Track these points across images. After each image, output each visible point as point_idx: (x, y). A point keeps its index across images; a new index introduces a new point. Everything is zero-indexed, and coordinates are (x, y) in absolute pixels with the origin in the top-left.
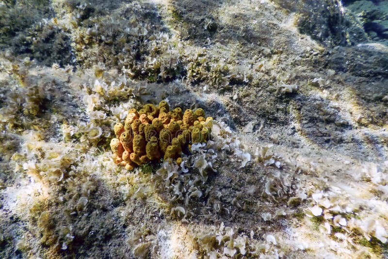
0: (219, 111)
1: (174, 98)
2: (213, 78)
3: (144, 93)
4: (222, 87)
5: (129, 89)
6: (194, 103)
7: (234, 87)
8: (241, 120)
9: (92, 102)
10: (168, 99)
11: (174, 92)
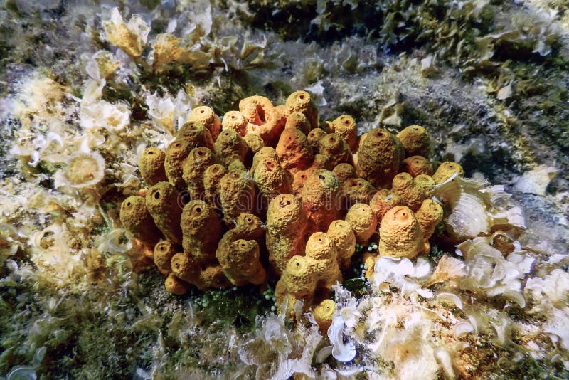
0: (457, 128)
1: (339, 84)
2: (449, 39)
3: (257, 61)
4: (469, 64)
5: (214, 45)
6: (393, 102)
7: (505, 67)
8: (514, 156)
9: (98, 73)
10: (323, 85)
11: (342, 68)
